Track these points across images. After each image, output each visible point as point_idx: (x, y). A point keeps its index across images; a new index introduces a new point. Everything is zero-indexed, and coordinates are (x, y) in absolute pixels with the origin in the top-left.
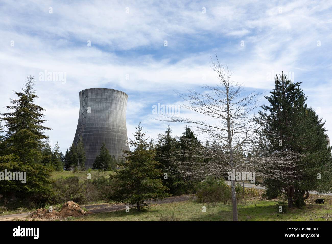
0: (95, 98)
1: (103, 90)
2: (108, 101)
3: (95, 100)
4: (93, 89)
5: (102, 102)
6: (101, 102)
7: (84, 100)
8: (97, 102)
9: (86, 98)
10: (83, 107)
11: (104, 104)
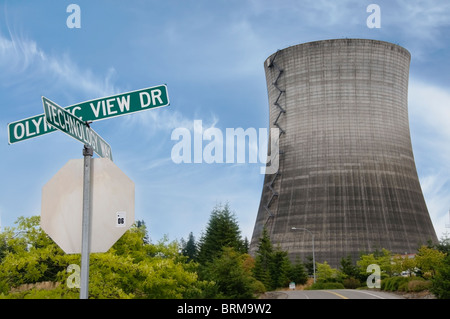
0: (304, 72)
1: (326, 45)
2: (345, 78)
3: (305, 78)
4: (295, 48)
5: (327, 82)
6: (323, 82)
7: (276, 84)
8: (311, 84)
9: (279, 76)
10: (276, 104)
11: (334, 88)
